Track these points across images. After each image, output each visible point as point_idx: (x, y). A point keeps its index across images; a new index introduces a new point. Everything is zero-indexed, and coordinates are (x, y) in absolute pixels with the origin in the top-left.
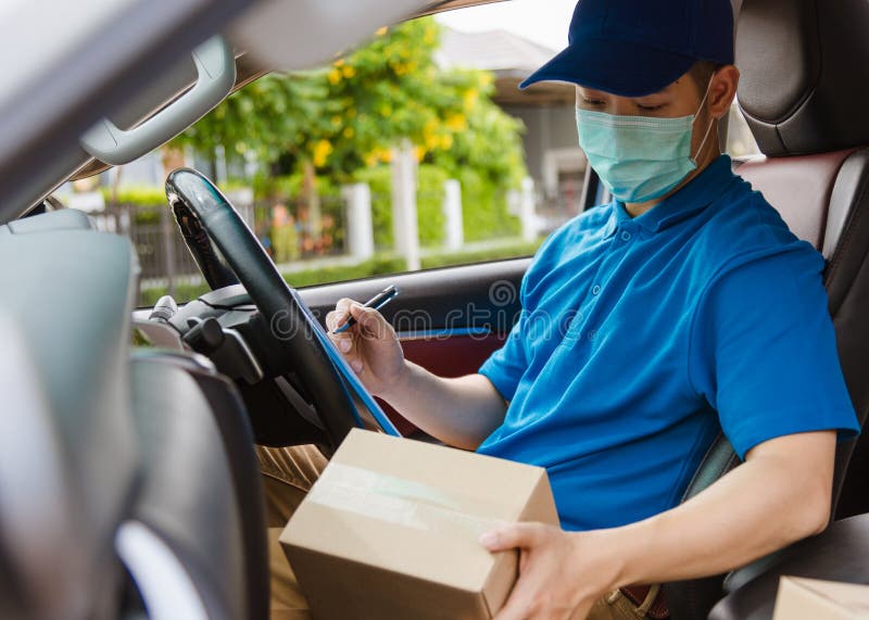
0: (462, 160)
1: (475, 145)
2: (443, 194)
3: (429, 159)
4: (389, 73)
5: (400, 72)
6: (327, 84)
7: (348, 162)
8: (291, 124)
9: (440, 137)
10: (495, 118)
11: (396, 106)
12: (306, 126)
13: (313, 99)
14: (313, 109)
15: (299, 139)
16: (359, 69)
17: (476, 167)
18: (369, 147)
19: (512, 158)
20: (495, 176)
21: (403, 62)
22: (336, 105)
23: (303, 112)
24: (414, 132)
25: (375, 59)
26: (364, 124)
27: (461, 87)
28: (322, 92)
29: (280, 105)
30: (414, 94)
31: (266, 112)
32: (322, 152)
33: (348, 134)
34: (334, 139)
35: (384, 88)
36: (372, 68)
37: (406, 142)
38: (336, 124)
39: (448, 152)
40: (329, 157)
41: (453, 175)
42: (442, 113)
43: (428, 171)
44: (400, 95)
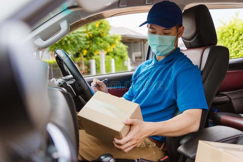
0: (115, 54)
1: (118, 51)
2: (111, 61)
3: (108, 54)
4: (99, 35)
5: (102, 35)
6: (86, 38)
7: (91, 54)
8: (78, 46)
9: (110, 49)
10: (122, 45)
11: (101, 42)
12: (82, 47)
13: (83, 41)
14: (83, 43)
15: (80, 49)
16: (93, 34)
17: (118, 56)
18: (95, 51)
19: (126, 54)
20: (122, 57)
21: (102, 33)
22: (88, 42)
23: (81, 43)
24: (105, 48)
25: (96, 32)
26: (94, 46)
27: (115, 38)
28: (85, 39)
29: (76, 42)
30: (105, 40)
31: (73, 44)
32: (85, 52)
33: (91, 48)
34: (88, 49)
35: (98, 38)
36: (96, 34)
37: (103, 50)
38: (88, 46)
39: (112, 52)
40: (86, 53)
41: (113, 57)
42: (111, 44)
43: (108, 56)
44: (102, 40)
